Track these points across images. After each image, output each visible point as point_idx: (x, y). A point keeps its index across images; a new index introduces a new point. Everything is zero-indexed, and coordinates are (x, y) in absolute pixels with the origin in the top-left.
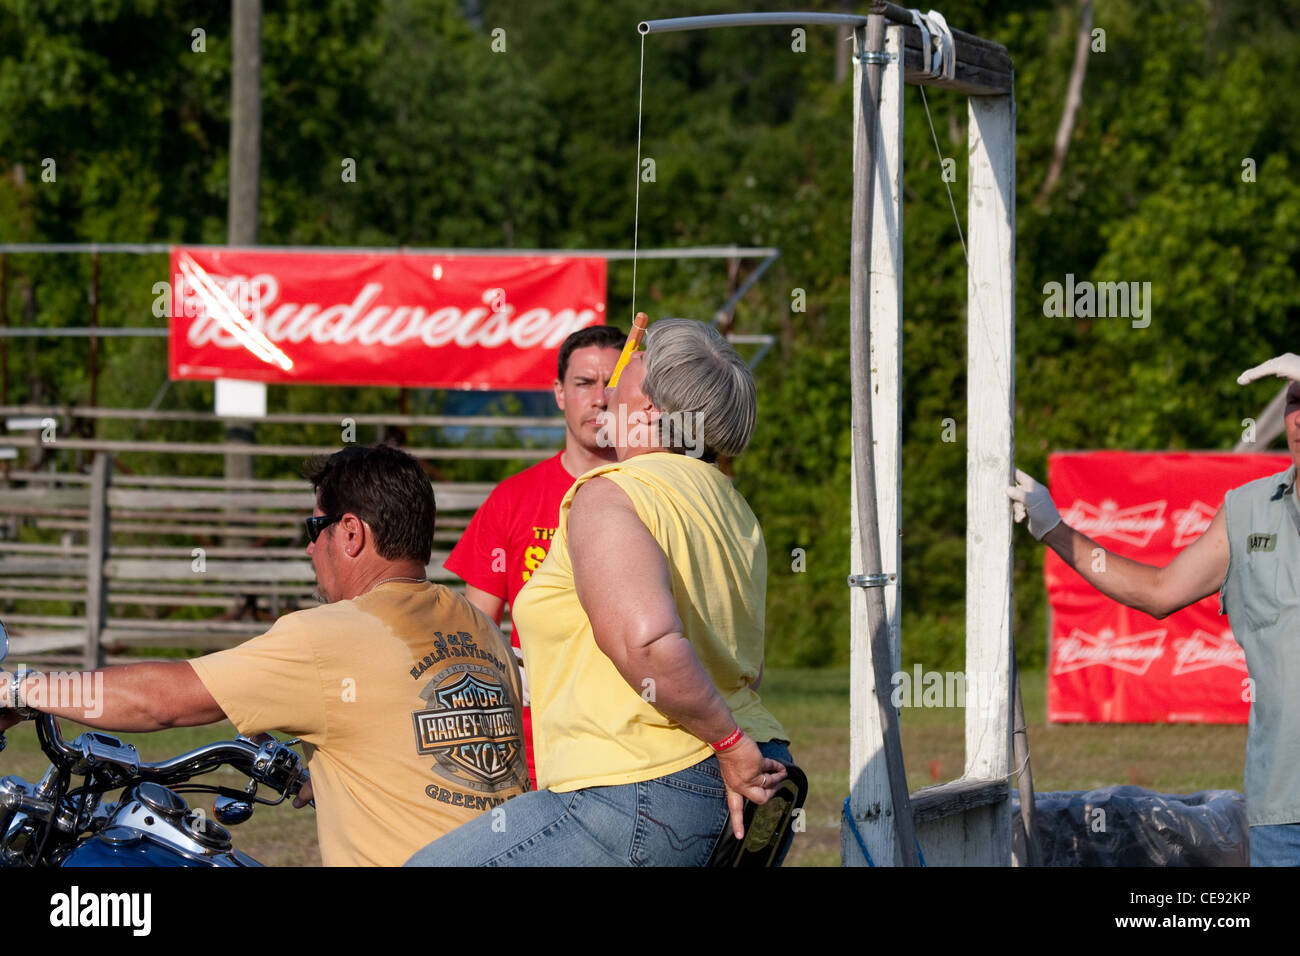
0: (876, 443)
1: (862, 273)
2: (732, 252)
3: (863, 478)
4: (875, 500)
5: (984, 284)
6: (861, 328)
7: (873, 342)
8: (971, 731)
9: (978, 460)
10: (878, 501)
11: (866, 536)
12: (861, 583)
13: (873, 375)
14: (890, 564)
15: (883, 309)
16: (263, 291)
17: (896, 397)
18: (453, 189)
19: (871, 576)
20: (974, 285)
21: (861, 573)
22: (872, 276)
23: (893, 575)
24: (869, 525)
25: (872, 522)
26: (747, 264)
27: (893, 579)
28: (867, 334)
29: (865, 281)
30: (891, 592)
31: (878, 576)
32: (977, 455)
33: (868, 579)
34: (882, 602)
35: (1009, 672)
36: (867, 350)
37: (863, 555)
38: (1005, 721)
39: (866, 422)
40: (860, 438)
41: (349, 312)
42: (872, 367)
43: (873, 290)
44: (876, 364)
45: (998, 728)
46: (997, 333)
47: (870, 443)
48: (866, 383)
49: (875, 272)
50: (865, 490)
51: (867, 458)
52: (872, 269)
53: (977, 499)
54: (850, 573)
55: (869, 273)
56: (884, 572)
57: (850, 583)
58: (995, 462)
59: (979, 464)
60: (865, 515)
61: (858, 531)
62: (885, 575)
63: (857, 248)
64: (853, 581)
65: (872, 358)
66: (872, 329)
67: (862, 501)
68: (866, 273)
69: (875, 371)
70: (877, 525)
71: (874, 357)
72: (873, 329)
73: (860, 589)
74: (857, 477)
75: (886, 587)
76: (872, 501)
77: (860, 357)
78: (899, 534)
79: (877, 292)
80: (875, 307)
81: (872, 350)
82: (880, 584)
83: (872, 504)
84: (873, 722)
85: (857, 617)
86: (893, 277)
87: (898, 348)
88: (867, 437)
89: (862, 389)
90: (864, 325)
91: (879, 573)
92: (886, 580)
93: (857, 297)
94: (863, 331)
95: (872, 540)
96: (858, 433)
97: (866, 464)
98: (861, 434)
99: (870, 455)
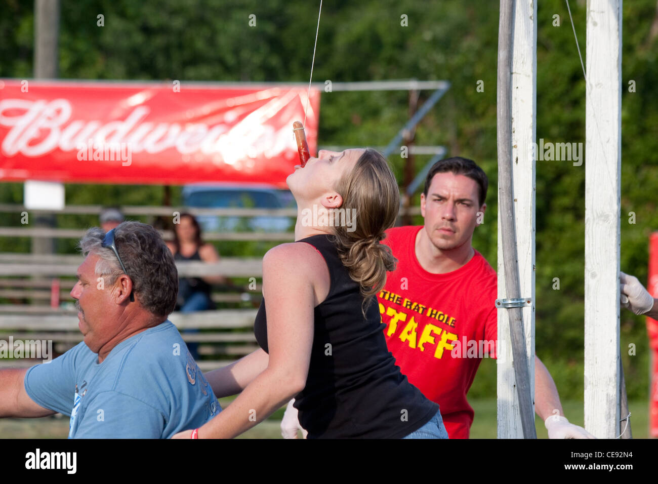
0: (516, 200)
1: (506, 74)
2: (413, 85)
3: (506, 227)
4: (515, 243)
5: (599, 85)
6: (505, 115)
7: (514, 125)
8: (588, 419)
9: (593, 216)
10: (518, 244)
11: (509, 271)
12: (505, 306)
13: (514, 150)
14: (528, 289)
15: (522, 100)
16: (59, 112)
17: (531, 167)
18: (200, 45)
19: (513, 300)
20: (591, 85)
21: (505, 298)
22: (514, 76)
23: (529, 299)
24: (511, 262)
25: (513, 260)
26: (424, 95)
27: (529, 302)
28: (509, 119)
29: (508, 80)
30: (528, 313)
31: (517, 300)
32: (593, 212)
33: (510, 302)
34: (521, 319)
35: (616, 375)
36: (510, 131)
37: (506, 284)
38: (614, 411)
39: (509, 185)
40: (504, 197)
41: (123, 128)
42: (514, 144)
43: (514, 86)
44: (517, 142)
45: (609, 417)
46: (608, 121)
47: (512, 200)
48: (508, 156)
49: (516, 73)
50: (507, 235)
51: (509, 211)
52: (514, 71)
53: (592, 245)
54: (497, 298)
55: (512, 74)
56: (522, 297)
57: (496, 305)
58: (606, 218)
59: (594, 219)
60: (508, 255)
61: (503, 266)
62: (523, 299)
63: (502, 55)
64: (499, 304)
65: (513, 137)
66: (513, 116)
67: (506, 244)
68: (509, 73)
69: (516, 147)
70: (517, 261)
71: (515, 137)
72: (514, 114)
73: (504, 310)
74: (502, 226)
75: (524, 308)
76: (513, 244)
77: (505, 136)
78: (534, 269)
79: (517, 88)
80: (516, 99)
81: (513, 131)
82: (519, 306)
83: (513, 246)
84: (514, 409)
85: (502, 330)
86: (529, 76)
87: (533, 129)
88: (509, 196)
89: (506, 159)
90: (507, 113)
91: (518, 297)
92: (524, 303)
93: (502, 92)
94: (507, 116)
95: (513, 273)
96: (503, 193)
97: (508, 216)
98: (505, 194)
99: (512, 209)
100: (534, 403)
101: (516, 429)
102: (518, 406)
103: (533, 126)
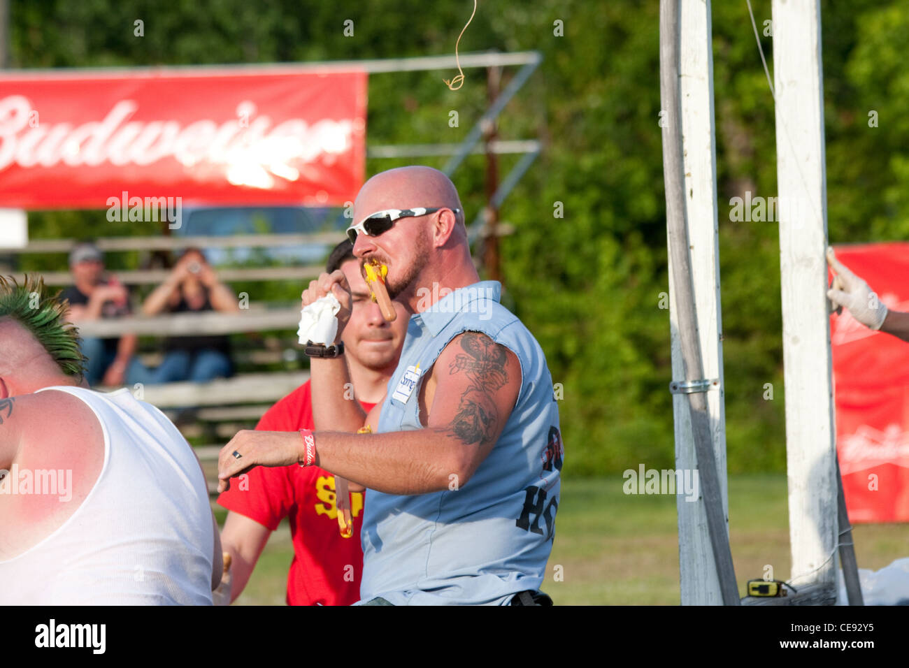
0: (691, 247)
1: (672, 77)
3: (681, 284)
4: (694, 306)
5: (791, 82)
6: (673, 132)
7: (686, 146)
9: (792, 261)
10: (698, 306)
11: (687, 343)
12: (683, 390)
13: (687, 180)
14: (712, 368)
15: (695, 112)
17: (711, 201)
19: (694, 382)
20: (781, 83)
21: (683, 380)
22: (683, 79)
23: (716, 380)
24: (690, 331)
25: (692, 328)
27: (715, 384)
28: (679, 138)
29: (675, 86)
30: (715, 398)
31: (700, 382)
32: (791, 255)
33: (690, 385)
34: (705, 407)
36: (680, 155)
37: (684, 361)
39: (682, 227)
40: (676, 243)
42: (686, 171)
43: (684, 93)
44: (690, 168)
47: (687, 248)
48: (680, 188)
49: (685, 75)
50: (683, 295)
51: (685, 263)
52: (683, 71)
54: (671, 380)
55: (679, 76)
56: (706, 377)
57: (671, 389)
58: (809, 262)
59: (793, 265)
60: (685, 321)
61: (678, 337)
62: (707, 381)
63: (666, 52)
64: (675, 388)
65: (685, 162)
66: (684, 134)
67: (681, 307)
68: (676, 76)
69: (689, 175)
70: (697, 330)
71: (687, 161)
72: (685, 132)
73: (681, 396)
74: (675, 283)
75: (708, 392)
76: (691, 307)
77: (674, 162)
78: (720, 338)
79: (688, 95)
80: (687, 111)
81: (685, 154)
82: (703, 389)
83: (691, 309)
84: (701, 529)
85: (681, 424)
86: (703, 79)
87: (712, 150)
88: (683, 242)
89: (676, 193)
90: (676, 130)
91: (701, 379)
92: (709, 385)
93: (667, 101)
94: (676, 135)
95: (693, 346)
96: (674, 239)
97: (684, 269)
98: (677, 239)
99: (687, 260)
100: (727, 520)
101: (704, 556)
102: (706, 525)
103: (711, 146)
